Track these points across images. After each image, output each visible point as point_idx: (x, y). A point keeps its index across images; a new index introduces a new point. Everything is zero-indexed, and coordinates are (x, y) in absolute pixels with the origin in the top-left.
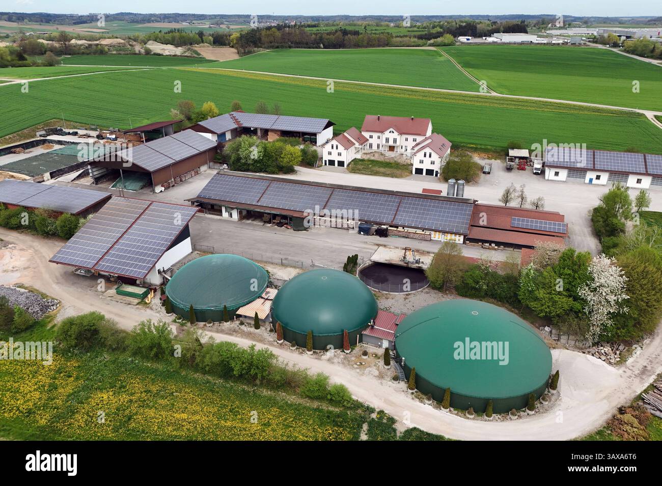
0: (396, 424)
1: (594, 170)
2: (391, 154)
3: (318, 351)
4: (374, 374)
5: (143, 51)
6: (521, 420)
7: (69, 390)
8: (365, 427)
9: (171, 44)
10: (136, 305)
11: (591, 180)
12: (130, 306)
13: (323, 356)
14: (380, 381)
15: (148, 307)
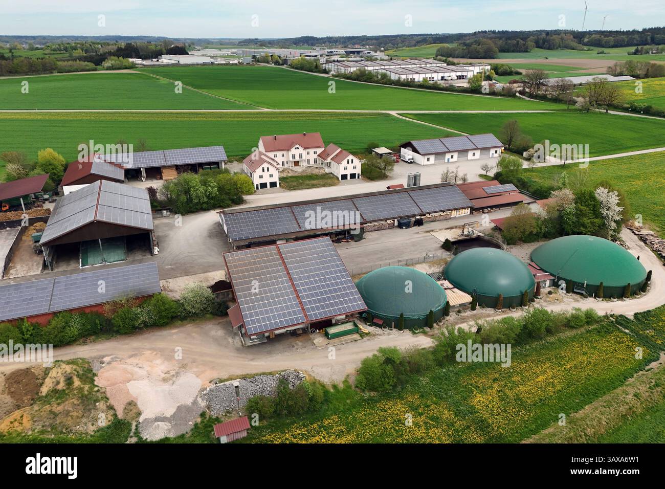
1: (450, 152)
2: (299, 169)
11: (448, 160)
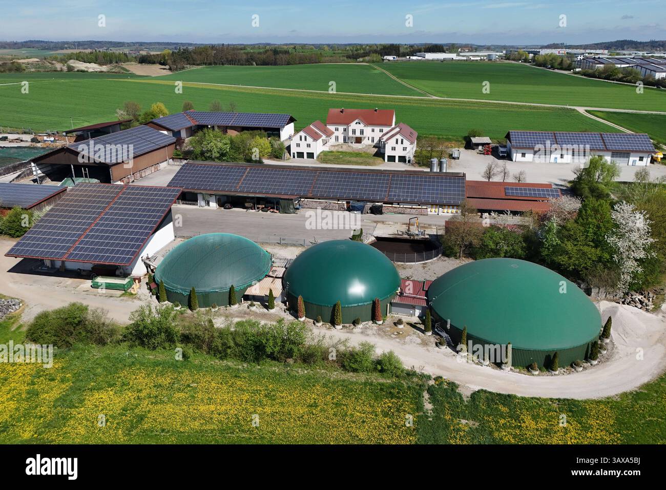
0: (459, 389)
2: (358, 146)
3: (348, 325)
4: (417, 342)
5: (65, 68)
6: (587, 371)
7: (55, 394)
8: (426, 395)
9: (95, 63)
10: (120, 297)
12: (112, 298)
13: (354, 330)
14: (425, 348)
15: (135, 298)
